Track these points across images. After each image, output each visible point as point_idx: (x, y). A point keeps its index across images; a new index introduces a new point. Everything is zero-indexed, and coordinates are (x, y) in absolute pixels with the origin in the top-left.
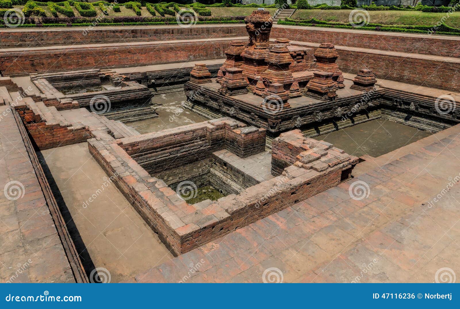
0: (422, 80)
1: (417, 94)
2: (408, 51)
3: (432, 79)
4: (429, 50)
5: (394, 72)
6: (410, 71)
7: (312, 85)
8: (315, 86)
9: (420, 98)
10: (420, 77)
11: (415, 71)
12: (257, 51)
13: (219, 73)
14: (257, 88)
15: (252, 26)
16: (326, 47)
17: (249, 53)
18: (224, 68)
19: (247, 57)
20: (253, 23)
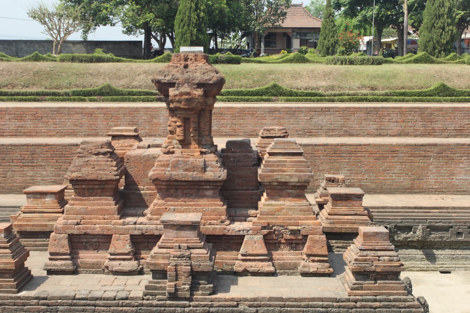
4: (345, 129)
5: (319, 176)
12: (214, 159)
13: (57, 241)
14: (247, 257)
15: (199, 92)
16: (282, 135)
17: (187, 167)
18: (78, 224)
19: (183, 179)
20: (200, 85)
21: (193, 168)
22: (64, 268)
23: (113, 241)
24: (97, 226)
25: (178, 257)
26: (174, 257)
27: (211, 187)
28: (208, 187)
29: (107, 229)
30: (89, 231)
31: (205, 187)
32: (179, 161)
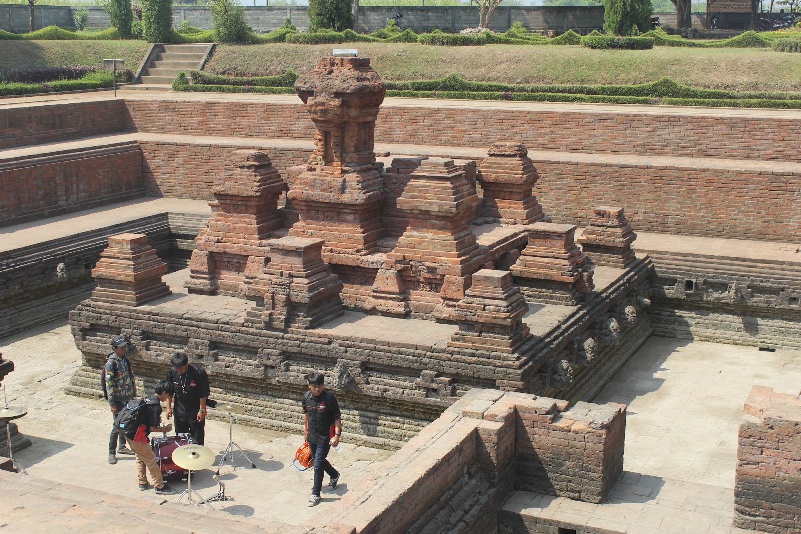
0: (714, 222)
1: (737, 259)
2: (651, 150)
3: (740, 217)
4: (700, 146)
5: (639, 208)
6: (683, 203)
7: (530, 266)
8: (540, 267)
9: (748, 269)
10: (710, 216)
11: (694, 200)
12: (355, 179)
13: (197, 258)
14: (379, 294)
15: (336, 102)
16: (512, 153)
17: (324, 187)
18: (218, 241)
19: (320, 200)
20: (337, 95)
21: (330, 189)
22: (202, 287)
23: (249, 263)
24: (236, 245)
25: (278, 285)
26: (274, 284)
27: (351, 211)
28: (348, 211)
29: (244, 250)
30: (227, 250)
31: (345, 211)
32: (316, 179)
